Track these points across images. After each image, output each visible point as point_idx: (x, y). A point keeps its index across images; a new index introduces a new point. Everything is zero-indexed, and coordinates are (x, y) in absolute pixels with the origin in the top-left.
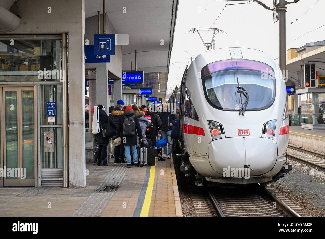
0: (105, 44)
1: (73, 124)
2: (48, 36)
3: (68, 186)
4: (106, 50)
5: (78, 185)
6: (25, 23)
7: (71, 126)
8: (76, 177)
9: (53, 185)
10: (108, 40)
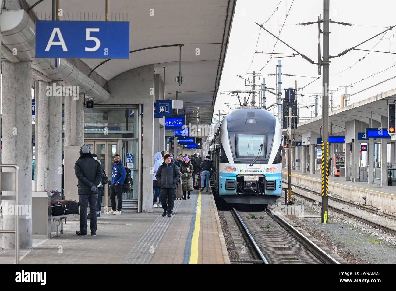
0: (164, 108)
1: (146, 168)
2: (128, 106)
3: (141, 212)
4: (165, 112)
5: (149, 211)
6: (113, 97)
7: (144, 170)
8: (147, 206)
9: (131, 211)
10: (167, 105)
